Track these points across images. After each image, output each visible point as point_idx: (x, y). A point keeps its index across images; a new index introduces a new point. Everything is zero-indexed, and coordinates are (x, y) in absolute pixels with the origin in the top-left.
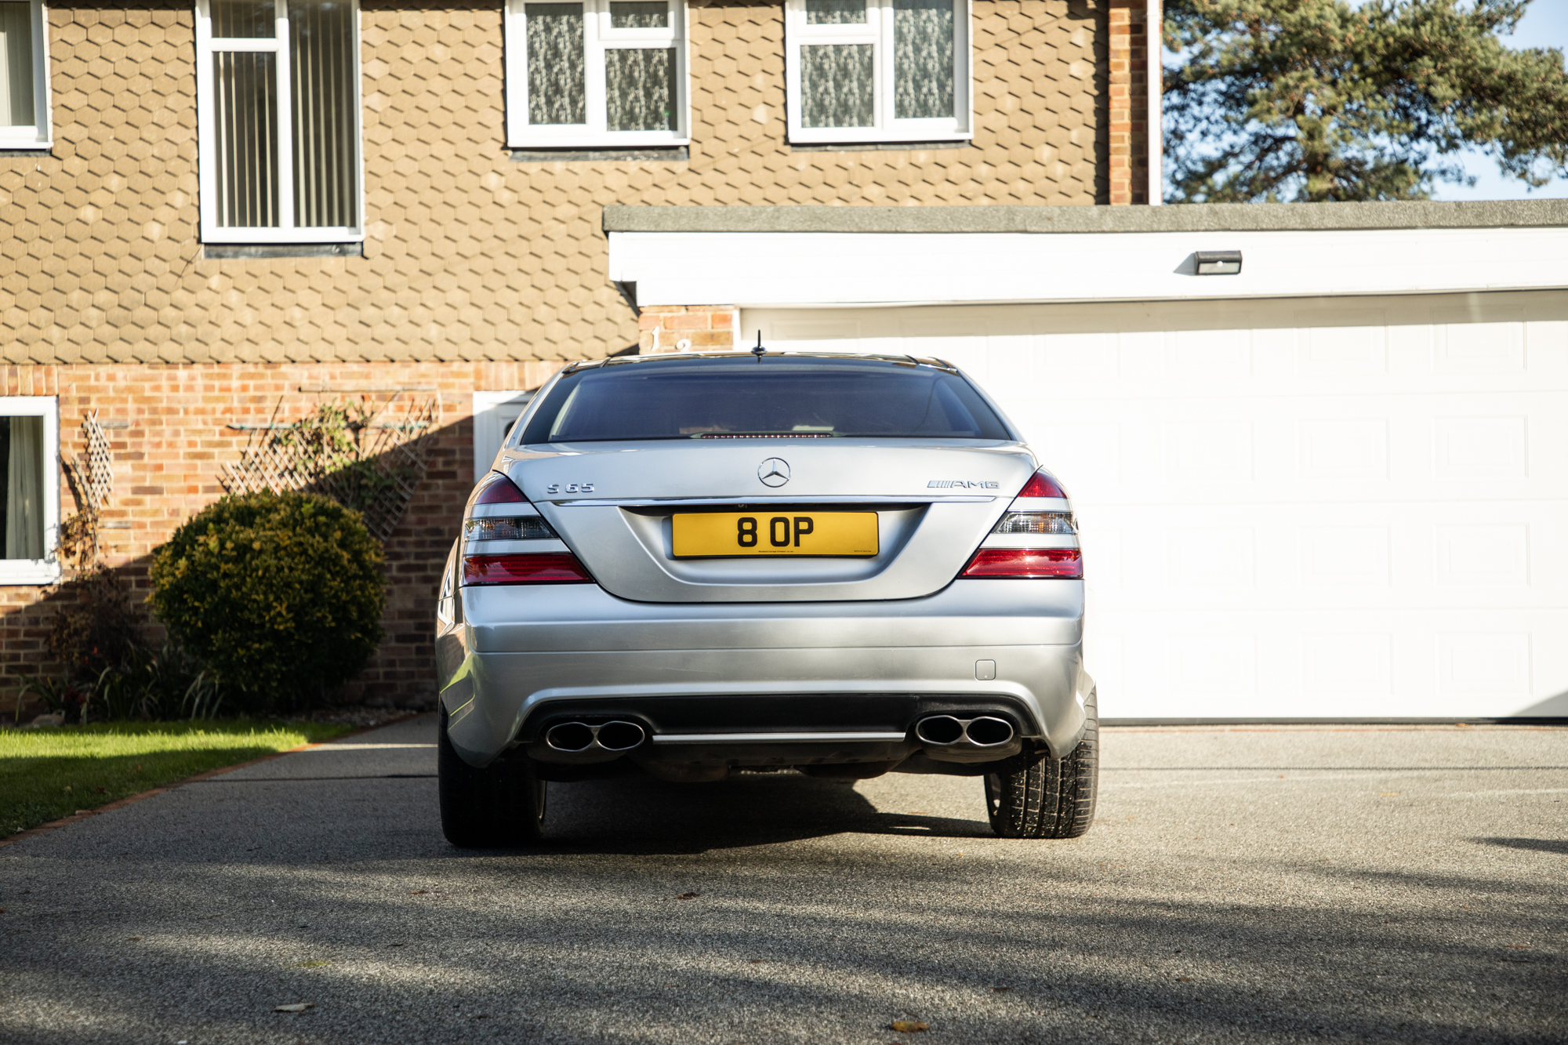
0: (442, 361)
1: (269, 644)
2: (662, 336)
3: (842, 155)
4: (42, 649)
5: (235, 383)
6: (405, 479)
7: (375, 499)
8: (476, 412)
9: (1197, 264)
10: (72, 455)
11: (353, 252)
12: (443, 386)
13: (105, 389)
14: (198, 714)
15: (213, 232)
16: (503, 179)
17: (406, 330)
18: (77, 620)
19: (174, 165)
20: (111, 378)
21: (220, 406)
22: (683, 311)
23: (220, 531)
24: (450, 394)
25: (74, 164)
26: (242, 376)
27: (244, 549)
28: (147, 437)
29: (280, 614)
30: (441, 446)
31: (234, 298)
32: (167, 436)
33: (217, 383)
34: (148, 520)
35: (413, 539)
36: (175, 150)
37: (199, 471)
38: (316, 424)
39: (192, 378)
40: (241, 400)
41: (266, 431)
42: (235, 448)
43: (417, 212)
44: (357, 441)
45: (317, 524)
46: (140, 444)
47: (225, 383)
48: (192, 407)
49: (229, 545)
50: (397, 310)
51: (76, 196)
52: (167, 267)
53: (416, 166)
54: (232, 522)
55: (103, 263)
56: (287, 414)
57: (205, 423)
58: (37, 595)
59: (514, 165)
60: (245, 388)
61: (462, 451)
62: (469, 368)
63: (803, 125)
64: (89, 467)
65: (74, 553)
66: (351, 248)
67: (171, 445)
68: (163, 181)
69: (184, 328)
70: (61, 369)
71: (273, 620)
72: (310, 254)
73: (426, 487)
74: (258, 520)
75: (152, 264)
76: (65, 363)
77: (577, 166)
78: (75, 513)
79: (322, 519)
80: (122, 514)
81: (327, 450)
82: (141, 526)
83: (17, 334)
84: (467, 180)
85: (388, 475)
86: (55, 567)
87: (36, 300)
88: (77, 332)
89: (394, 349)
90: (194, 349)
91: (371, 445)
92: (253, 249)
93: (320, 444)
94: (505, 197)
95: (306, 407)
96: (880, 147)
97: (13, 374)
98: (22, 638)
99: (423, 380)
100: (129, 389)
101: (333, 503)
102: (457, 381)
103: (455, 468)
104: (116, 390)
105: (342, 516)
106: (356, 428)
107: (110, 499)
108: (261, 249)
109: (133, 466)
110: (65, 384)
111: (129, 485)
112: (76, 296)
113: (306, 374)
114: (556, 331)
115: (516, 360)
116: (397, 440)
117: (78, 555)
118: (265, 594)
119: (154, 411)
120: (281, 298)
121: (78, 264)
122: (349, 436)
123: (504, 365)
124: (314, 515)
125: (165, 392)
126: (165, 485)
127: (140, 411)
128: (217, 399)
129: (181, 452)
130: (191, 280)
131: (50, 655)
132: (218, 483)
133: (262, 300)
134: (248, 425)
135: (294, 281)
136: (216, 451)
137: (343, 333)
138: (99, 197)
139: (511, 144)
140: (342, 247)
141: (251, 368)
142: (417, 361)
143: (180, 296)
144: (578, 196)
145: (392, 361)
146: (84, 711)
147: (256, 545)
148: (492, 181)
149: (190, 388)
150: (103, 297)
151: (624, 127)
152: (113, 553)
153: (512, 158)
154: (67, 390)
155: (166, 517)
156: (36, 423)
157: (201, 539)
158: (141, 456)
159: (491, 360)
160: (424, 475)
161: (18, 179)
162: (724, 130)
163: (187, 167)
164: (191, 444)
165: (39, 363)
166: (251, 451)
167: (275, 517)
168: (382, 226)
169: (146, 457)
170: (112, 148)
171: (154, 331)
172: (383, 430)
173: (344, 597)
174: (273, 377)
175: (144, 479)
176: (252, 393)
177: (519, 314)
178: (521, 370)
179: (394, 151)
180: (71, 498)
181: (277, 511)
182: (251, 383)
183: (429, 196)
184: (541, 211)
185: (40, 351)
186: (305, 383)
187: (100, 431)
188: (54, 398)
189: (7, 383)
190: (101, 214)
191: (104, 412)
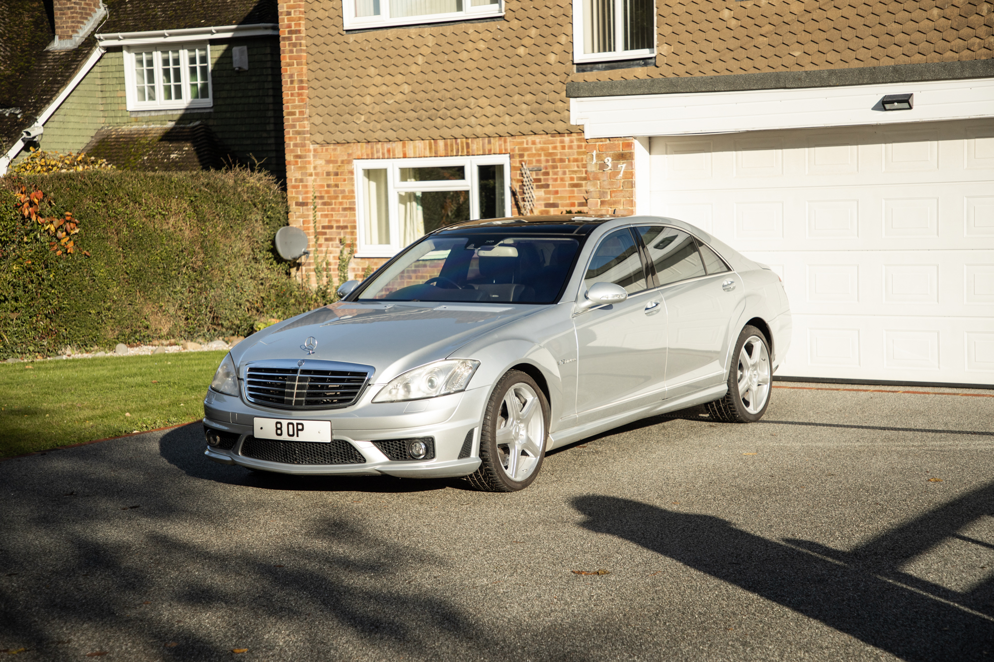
9: (885, 104)
10: (516, 186)
11: (651, 63)
13: (531, 149)
15: (580, 57)
16: (732, 12)
19: (561, 20)
20: (534, 143)
22: (608, 141)
25: (515, 24)
28: (551, 176)
32: (560, 175)
33: (584, 144)
36: (561, 11)
39: (572, 141)
43: (685, 37)
46: (547, 180)
48: (572, 158)
51: (516, 42)
52: (558, 78)
53: (684, 9)
55: (529, 79)
57: (579, 166)
64: (524, 193)
66: (650, 61)
67: (562, 179)
68: (556, 30)
70: (511, 139)
72: (628, 66)
75: (551, 77)
76: (512, 136)
83: (490, 121)
87: (499, 101)
88: (517, 118)
92: (600, 65)
94: (733, 23)
97: (489, 142)
100: (542, 149)
104: (536, 150)
107: (534, 210)
108: (604, 65)
109: (545, 191)
110: (513, 147)
111: (543, 202)
112: (516, 98)
119: (554, 161)
121: (517, 79)
125: (559, 150)
126: (559, 202)
127: (547, 161)
128: (585, 153)
129: (567, 183)
136: (584, 182)
138: (526, 41)
140: (645, 61)
148: (726, 14)
149: (570, 147)
150: (529, 98)
154: (513, 150)
156: (501, 167)
158: (547, 186)
161: (489, 35)
163: (566, 20)
164: (572, 179)
165: (500, 136)
168: (666, 46)
169: (551, 186)
170: (532, 13)
171: (553, 115)
175: (549, 198)
180: (516, 209)
184: (753, 31)
185: (501, 129)
187: (528, 172)
188: (508, 155)
189: (487, 147)
190: (527, 51)
191: (530, 162)
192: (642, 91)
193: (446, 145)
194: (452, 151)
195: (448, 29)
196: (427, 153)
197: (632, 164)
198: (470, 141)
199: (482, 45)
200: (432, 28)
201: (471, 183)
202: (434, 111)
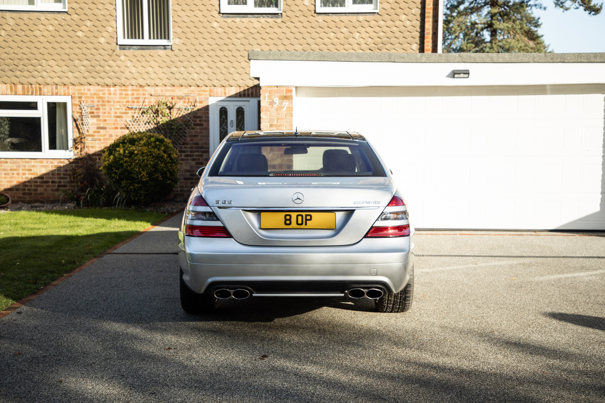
0: (198, 86)
1: (141, 185)
2: (268, 96)
3: (334, 17)
4: (68, 180)
5: (130, 93)
6: (186, 126)
7: (176, 133)
8: (210, 104)
9: (454, 74)
10: (77, 116)
11: (168, 49)
12: (199, 95)
13: (87, 94)
14: (119, 205)
15: (121, 41)
16: (219, 24)
17: (186, 75)
18: (80, 171)
19: (108, 17)
20: (89, 90)
21: (125, 100)
22: (276, 88)
23: (124, 147)
24: (201, 98)
25: (75, 17)
26: (132, 90)
27: (132, 153)
28: (101, 110)
29: (144, 175)
30: (198, 115)
31: (129, 64)
32: (108, 110)
33: (124, 93)
34: (102, 138)
35: (189, 146)
36: (108, 13)
37: (118, 122)
38: (157, 107)
39: (116, 91)
40: (132, 98)
41: (140, 109)
42: (130, 115)
43: (190, 35)
44: (170, 113)
45: (156, 145)
46: (99, 113)
47: (126, 92)
48: (116, 100)
49: (127, 152)
50: (183, 69)
51: (76, 28)
52: (106, 53)
53: (189, 19)
54: (128, 144)
55: (85, 51)
56: (147, 103)
57: (120, 106)
58: (67, 162)
59: (223, 19)
60: (133, 94)
61: (205, 117)
62: (208, 89)
63: (321, 6)
64: (82, 120)
65: (78, 148)
66: (168, 47)
67: (109, 113)
68: (105, 23)
69: (113, 74)
70: (72, 87)
71: (141, 177)
72: (154, 49)
73: (193, 129)
74: (136, 143)
75: (102, 51)
76: (74, 85)
77: (244, 20)
78: (78, 135)
79: (158, 143)
80: (93, 136)
81: (160, 116)
82: (100, 140)
83: (57, 75)
84: (206, 24)
85: (181, 125)
86: (72, 153)
87: (64, 63)
88: (77, 74)
89: (182, 82)
90: (116, 81)
91: (175, 115)
92: (135, 47)
93: (158, 114)
94: (219, 30)
95: (153, 101)
96: (347, 14)
97: (57, 88)
98: (62, 176)
99: (192, 93)
100: (95, 94)
101: (162, 137)
102: (203, 93)
103: (203, 122)
104: (91, 94)
105: (164, 141)
106: (170, 108)
107: (90, 131)
108: (138, 47)
109: (97, 120)
110: (74, 92)
111: (96, 126)
112: (77, 62)
113: (153, 90)
114: (237, 77)
115: (223, 86)
116: (184, 113)
117: (79, 149)
118: (139, 168)
119: (103, 101)
120: (145, 64)
121: (77, 51)
122: (168, 111)
123: (219, 88)
124: (155, 142)
125: (107, 95)
126: (107, 126)
127: (99, 101)
128: (124, 98)
129: (112, 115)
130: (115, 57)
131: (71, 182)
132: (124, 126)
133: (138, 65)
134: (134, 107)
135: (149, 58)
136: (124, 115)
137: (165, 76)
138: (84, 28)
139: (221, 12)
140: (165, 47)
141: (135, 88)
142: (190, 86)
143: (111, 62)
144: (244, 30)
145: (182, 86)
146: (81, 203)
147: (136, 152)
148: (215, 24)
149: (115, 94)
150: (85, 62)
151: (260, 6)
152: (91, 149)
153: (222, 17)
154: (74, 94)
155: (108, 137)
156: (65, 104)
157: (118, 149)
158: (99, 116)
159: (215, 86)
160: (192, 125)
161: (56, 22)
162: (294, 8)
163: (113, 18)
164: (116, 113)
165: (65, 85)
166: (135, 116)
167: (142, 142)
168: (178, 39)
169: (101, 117)
170: (87, 11)
172: (179, 109)
173: (165, 169)
174: (142, 91)
175: (100, 124)
176: (135, 96)
177: (224, 71)
178: (225, 89)
179: (182, 14)
180: (76, 130)
181: (143, 140)
182: (135, 93)
183: (194, 30)
184: (232, 35)
185: (65, 81)
186: (153, 93)
187: (86, 108)
188: (70, 96)
189: (55, 91)
190: (84, 34)
191: (87, 102)
192: (301, 58)
193: (23, 88)
194: (28, 92)
195: (25, 16)
196: (9, 92)
197: (292, 103)
198: (42, 86)
199: (51, 28)
200: (12, 14)
201: (42, 113)
202: (14, 66)
